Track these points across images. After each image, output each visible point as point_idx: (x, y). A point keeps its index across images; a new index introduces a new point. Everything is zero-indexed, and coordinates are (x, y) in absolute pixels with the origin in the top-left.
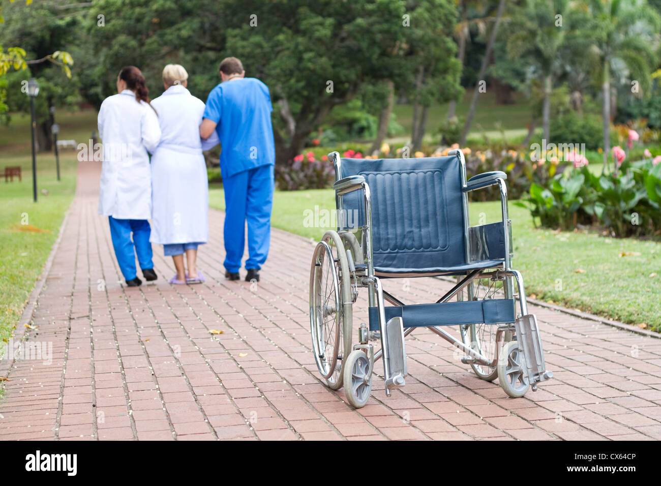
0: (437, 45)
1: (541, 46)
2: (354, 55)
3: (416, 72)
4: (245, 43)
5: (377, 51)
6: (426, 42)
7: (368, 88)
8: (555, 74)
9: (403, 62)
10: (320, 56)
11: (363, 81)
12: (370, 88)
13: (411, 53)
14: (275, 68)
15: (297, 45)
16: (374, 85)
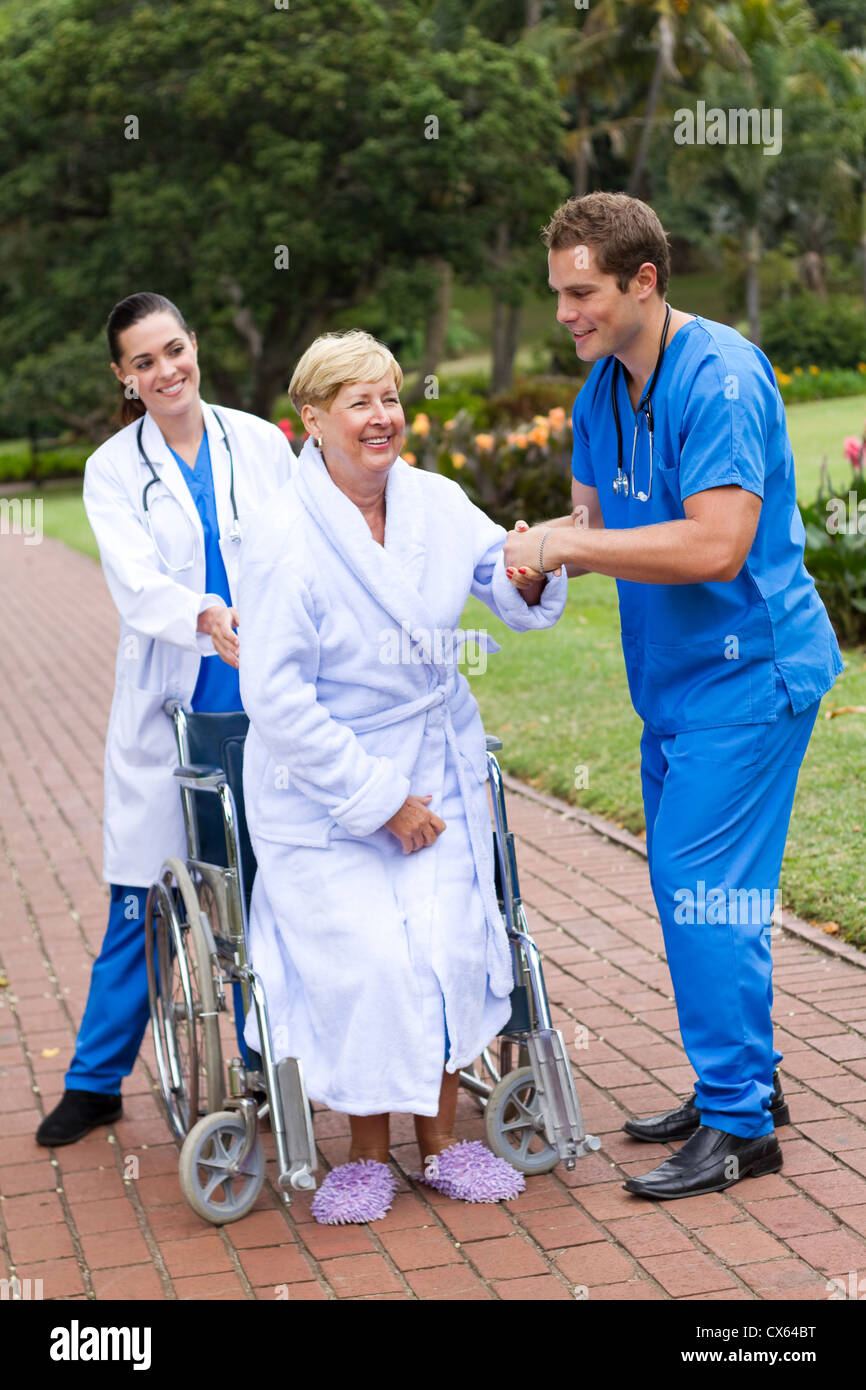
0: (528, 184)
1: (736, 170)
2: (365, 213)
3: (491, 238)
4: (147, 201)
5: (410, 202)
6: (507, 178)
7: (396, 276)
8: (767, 220)
9: (463, 220)
10: (299, 217)
11: (386, 262)
12: (400, 276)
13: (478, 200)
14: (209, 247)
15: (251, 200)
16: (408, 268)
